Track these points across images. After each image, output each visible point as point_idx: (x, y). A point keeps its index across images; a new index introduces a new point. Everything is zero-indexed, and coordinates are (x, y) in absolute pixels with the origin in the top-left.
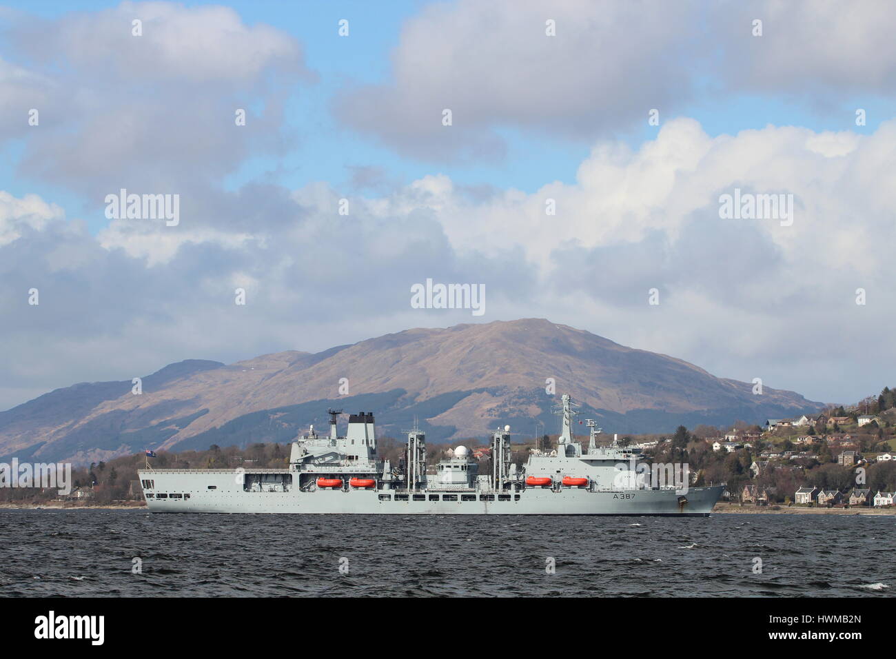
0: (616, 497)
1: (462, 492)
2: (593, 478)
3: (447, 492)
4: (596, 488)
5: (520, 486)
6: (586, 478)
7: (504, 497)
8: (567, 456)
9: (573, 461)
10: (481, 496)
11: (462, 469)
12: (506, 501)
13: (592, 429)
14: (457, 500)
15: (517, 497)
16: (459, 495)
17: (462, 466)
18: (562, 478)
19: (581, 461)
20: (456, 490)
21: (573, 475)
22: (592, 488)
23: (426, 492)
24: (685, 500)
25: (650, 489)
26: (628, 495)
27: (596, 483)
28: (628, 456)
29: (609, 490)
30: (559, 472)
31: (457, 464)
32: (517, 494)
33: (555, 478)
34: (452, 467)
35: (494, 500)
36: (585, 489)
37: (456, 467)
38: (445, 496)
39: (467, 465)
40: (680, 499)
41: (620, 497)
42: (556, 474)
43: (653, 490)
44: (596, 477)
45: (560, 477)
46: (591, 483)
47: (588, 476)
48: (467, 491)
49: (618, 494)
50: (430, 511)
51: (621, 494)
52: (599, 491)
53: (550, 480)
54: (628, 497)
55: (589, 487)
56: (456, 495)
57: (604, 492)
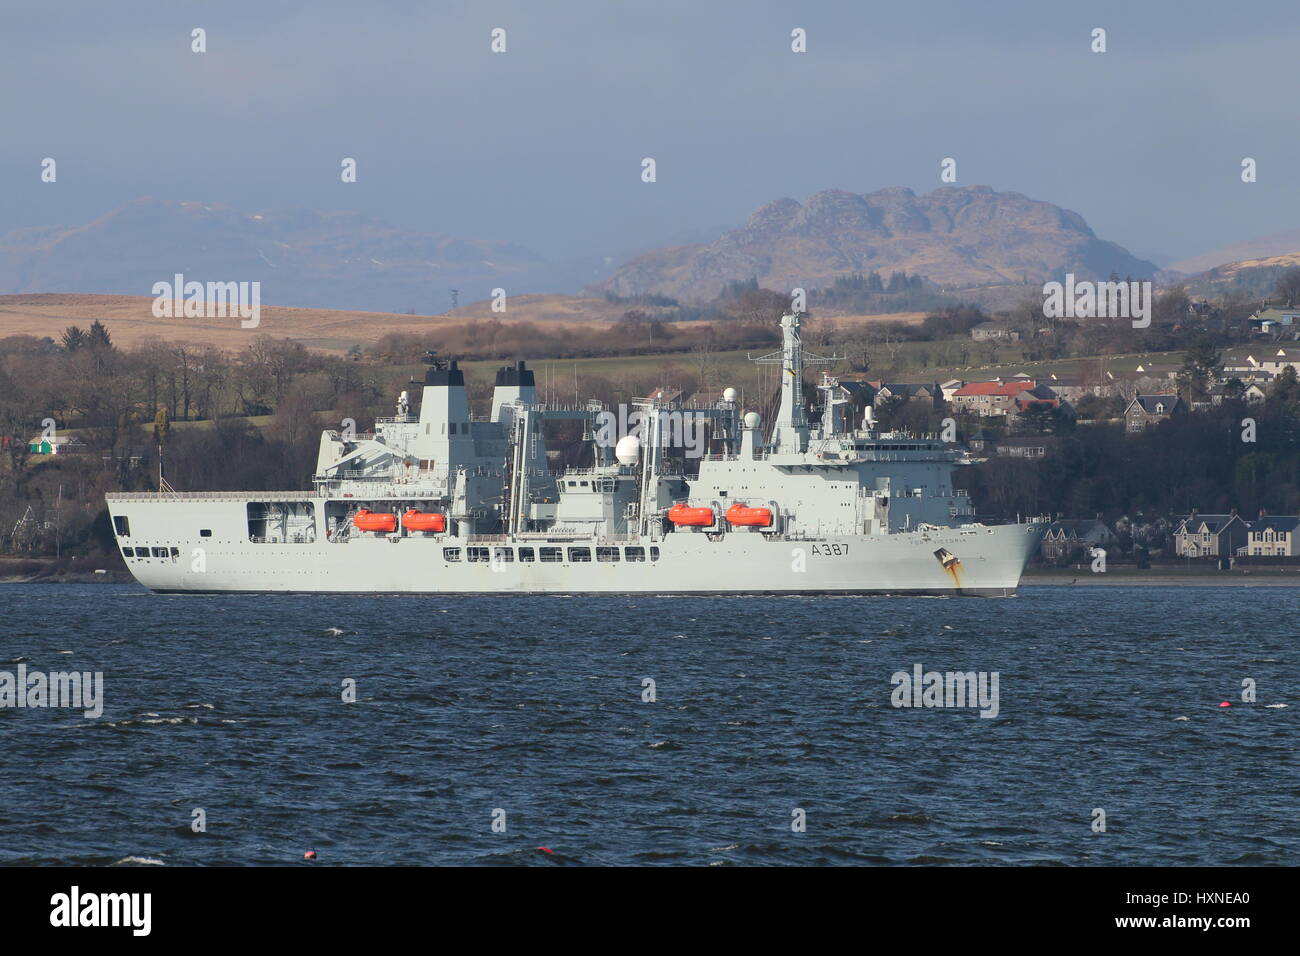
0: (815, 551)
1: (571, 540)
2: (787, 504)
3: (549, 540)
4: (793, 528)
5: (668, 526)
6: (767, 506)
7: (634, 553)
8: (755, 459)
9: (766, 466)
10: (599, 551)
11: (594, 490)
12: (638, 563)
13: (831, 392)
14: (561, 560)
15: (655, 551)
16: (565, 547)
17: (593, 483)
18: (728, 508)
19: (781, 468)
20: (560, 537)
21: (758, 502)
22: (781, 529)
23: (514, 541)
24: (950, 558)
25: (883, 531)
26: (836, 547)
27: (794, 518)
28: (847, 457)
29: (802, 536)
30: (723, 494)
31: (585, 478)
32: (654, 545)
33: (720, 508)
34: (578, 484)
35: (618, 559)
36: (763, 533)
37: (584, 484)
38: (543, 551)
39: (613, 480)
40: (940, 553)
41: (823, 550)
42: (721, 500)
43: (890, 533)
44: (800, 504)
45: (726, 505)
46: (781, 520)
47: (772, 503)
48: (578, 539)
49: (818, 545)
50: (522, 584)
51: (823, 543)
52: (788, 539)
53: (711, 514)
54: (838, 552)
55: (774, 528)
56: (560, 549)
57: (797, 540)
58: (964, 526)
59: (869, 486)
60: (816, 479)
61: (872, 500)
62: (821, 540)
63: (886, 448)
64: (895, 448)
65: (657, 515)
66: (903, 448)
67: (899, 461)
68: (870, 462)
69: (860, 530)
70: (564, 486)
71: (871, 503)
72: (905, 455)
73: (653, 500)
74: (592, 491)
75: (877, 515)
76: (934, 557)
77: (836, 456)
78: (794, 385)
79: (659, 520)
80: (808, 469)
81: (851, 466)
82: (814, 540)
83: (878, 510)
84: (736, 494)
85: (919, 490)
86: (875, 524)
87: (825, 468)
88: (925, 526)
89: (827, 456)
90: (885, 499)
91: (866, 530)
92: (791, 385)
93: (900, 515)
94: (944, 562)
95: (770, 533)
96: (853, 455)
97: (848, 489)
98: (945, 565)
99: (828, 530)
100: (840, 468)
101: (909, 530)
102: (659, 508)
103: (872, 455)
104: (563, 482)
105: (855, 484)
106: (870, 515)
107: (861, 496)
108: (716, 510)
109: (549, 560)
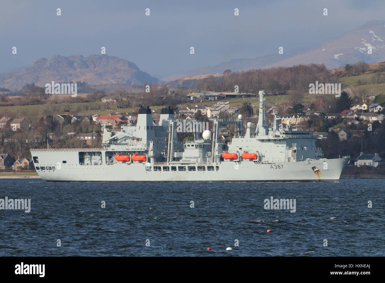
0: (272, 167)
1: (189, 164)
2: (262, 152)
3: (181, 164)
4: (263, 160)
5: (222, 159)
6: (255, 153)
7: (210, 168)
8: (251, 137)
9: (254, 140)
10: (199, 167)
11: (196, 148)
12: (211, 171)
13: (276, 116)
14: (185, 170)
15: (217, 167)
16: (187, 166)
17: (196, 145)
18: (242, 153)
19: (260, 140)
20: (185, 163)
21: (252, 151)
22: (260, 160)
23: (169, 164)
24: (317, 169)
25: (294, 161)
26: (279, 166)
27: (264, 156)
28: (283, 137)
29: (267, 163)
30: (240, 149)
31: (193, 144)
32: (217, 165)
33: (239, 153)
34: (191, 146)
35: (205, 170)
36: (254, 161)
37: (193, 146)
38: (179, 167)
39: (202, 144)
40: (313, 168)
41: (274, 167)
42: (240, 151)
43: (297, 161)
44: (266, 152)
45: (241, 152)
46: (260, 157)
47: (257, 152)
48: (191, 164)
49: (273, 165)
50: (172, 178)
51: (275, 165)
52: (262, 163)
53: (236, 155)
54: (279, 168)
55: (258, 160)
56: (185, 167)
57: (265, 164)
58: (320, 159)
59: (290, 146)
60: (272, 144)
61: (291, 150)
62: (274, 164)
63: (295, 134)
64: (297, 134)
65: (218, 156)
66: (300, 134)
67: (299, 138)
68: (290, 138)
69: (287, 160)
70: (186, 146)
71: (290, 151)
72: (301, 136)
73: (217, 151)
74: (195, 148)
75: (292, 156)
76: (312, 169)
77: (279, 136)
78: (263, 113)
79: (219, 157)
80: (269, 140)
81: (284, 140)
82: (271, 164)
83: (293, 154)
84: (245, 149)
85: (306, 148)
86: (292, 159)
87: (275, 140)
88: (308, 159)
89: (276, 136)
90: (295, 150)
91: (289, 160)
92: (262, 114)
93: (300, 156)
94: (315, 171)
95: (256, 161)
96: (284, 136)
97: (283, 147)
98: (315, 172)
99: (276, 160)
100: (280, 140)
101: (303, 160)
102: (219, 153)
103: (290, 136)
104: (185, 145)
105: (285, 145)
106: (290, 155)
107: (287, 149)
108: (238, 154)
109: (181, 170)
